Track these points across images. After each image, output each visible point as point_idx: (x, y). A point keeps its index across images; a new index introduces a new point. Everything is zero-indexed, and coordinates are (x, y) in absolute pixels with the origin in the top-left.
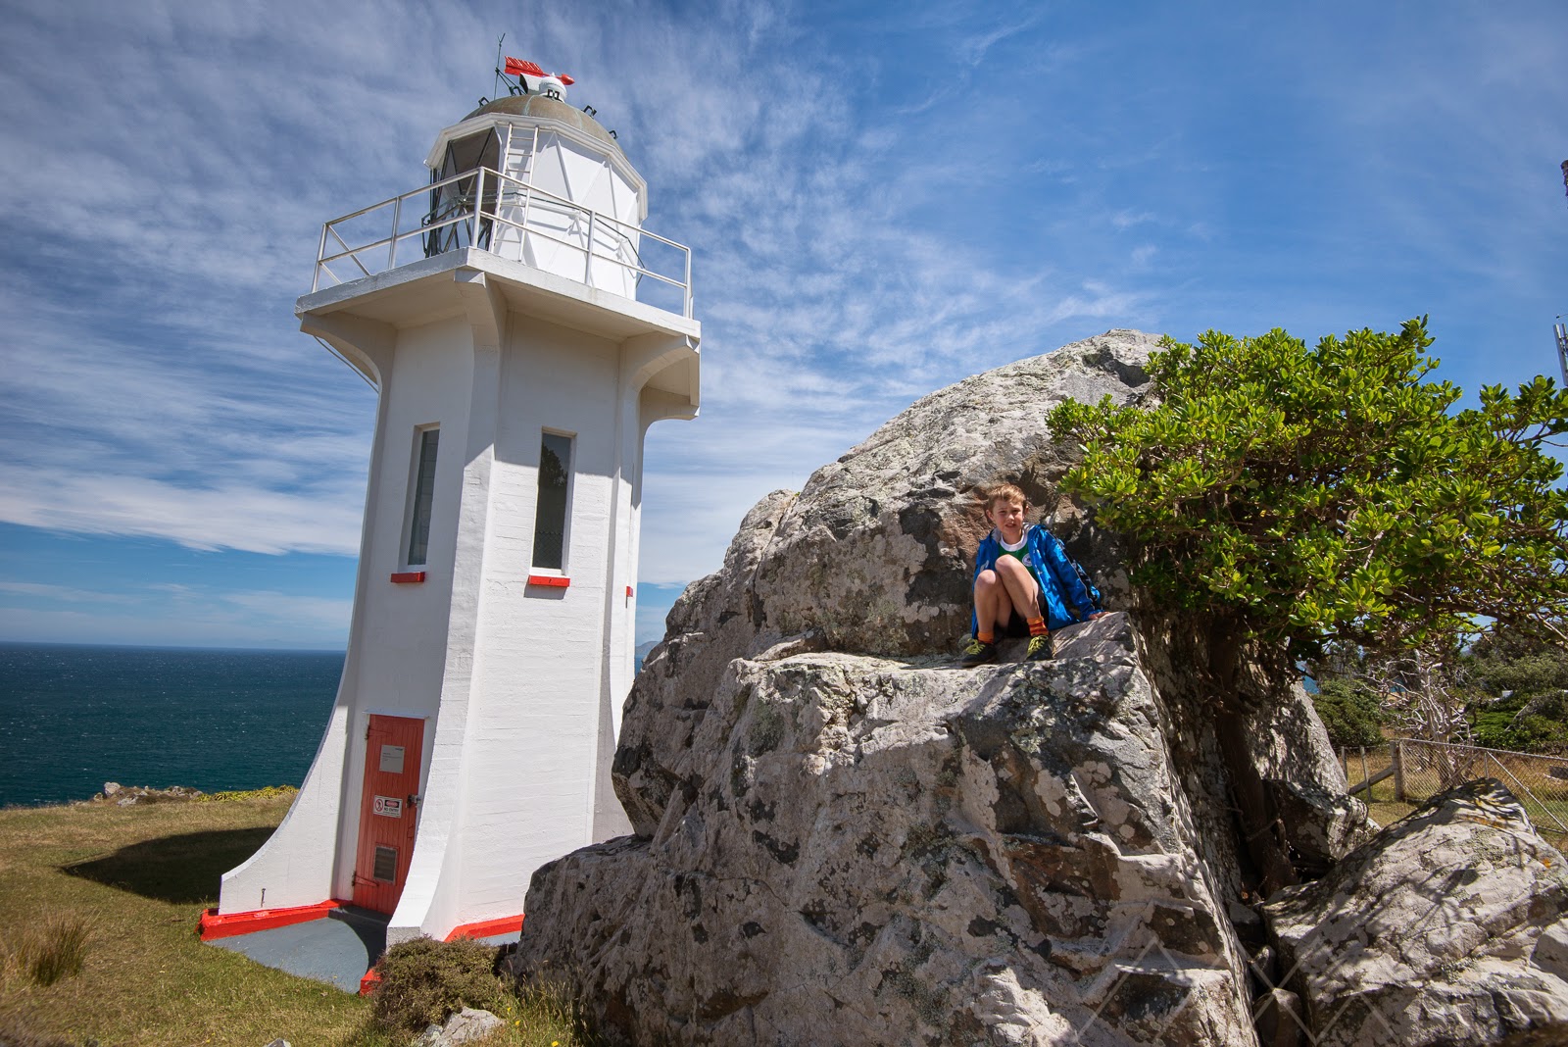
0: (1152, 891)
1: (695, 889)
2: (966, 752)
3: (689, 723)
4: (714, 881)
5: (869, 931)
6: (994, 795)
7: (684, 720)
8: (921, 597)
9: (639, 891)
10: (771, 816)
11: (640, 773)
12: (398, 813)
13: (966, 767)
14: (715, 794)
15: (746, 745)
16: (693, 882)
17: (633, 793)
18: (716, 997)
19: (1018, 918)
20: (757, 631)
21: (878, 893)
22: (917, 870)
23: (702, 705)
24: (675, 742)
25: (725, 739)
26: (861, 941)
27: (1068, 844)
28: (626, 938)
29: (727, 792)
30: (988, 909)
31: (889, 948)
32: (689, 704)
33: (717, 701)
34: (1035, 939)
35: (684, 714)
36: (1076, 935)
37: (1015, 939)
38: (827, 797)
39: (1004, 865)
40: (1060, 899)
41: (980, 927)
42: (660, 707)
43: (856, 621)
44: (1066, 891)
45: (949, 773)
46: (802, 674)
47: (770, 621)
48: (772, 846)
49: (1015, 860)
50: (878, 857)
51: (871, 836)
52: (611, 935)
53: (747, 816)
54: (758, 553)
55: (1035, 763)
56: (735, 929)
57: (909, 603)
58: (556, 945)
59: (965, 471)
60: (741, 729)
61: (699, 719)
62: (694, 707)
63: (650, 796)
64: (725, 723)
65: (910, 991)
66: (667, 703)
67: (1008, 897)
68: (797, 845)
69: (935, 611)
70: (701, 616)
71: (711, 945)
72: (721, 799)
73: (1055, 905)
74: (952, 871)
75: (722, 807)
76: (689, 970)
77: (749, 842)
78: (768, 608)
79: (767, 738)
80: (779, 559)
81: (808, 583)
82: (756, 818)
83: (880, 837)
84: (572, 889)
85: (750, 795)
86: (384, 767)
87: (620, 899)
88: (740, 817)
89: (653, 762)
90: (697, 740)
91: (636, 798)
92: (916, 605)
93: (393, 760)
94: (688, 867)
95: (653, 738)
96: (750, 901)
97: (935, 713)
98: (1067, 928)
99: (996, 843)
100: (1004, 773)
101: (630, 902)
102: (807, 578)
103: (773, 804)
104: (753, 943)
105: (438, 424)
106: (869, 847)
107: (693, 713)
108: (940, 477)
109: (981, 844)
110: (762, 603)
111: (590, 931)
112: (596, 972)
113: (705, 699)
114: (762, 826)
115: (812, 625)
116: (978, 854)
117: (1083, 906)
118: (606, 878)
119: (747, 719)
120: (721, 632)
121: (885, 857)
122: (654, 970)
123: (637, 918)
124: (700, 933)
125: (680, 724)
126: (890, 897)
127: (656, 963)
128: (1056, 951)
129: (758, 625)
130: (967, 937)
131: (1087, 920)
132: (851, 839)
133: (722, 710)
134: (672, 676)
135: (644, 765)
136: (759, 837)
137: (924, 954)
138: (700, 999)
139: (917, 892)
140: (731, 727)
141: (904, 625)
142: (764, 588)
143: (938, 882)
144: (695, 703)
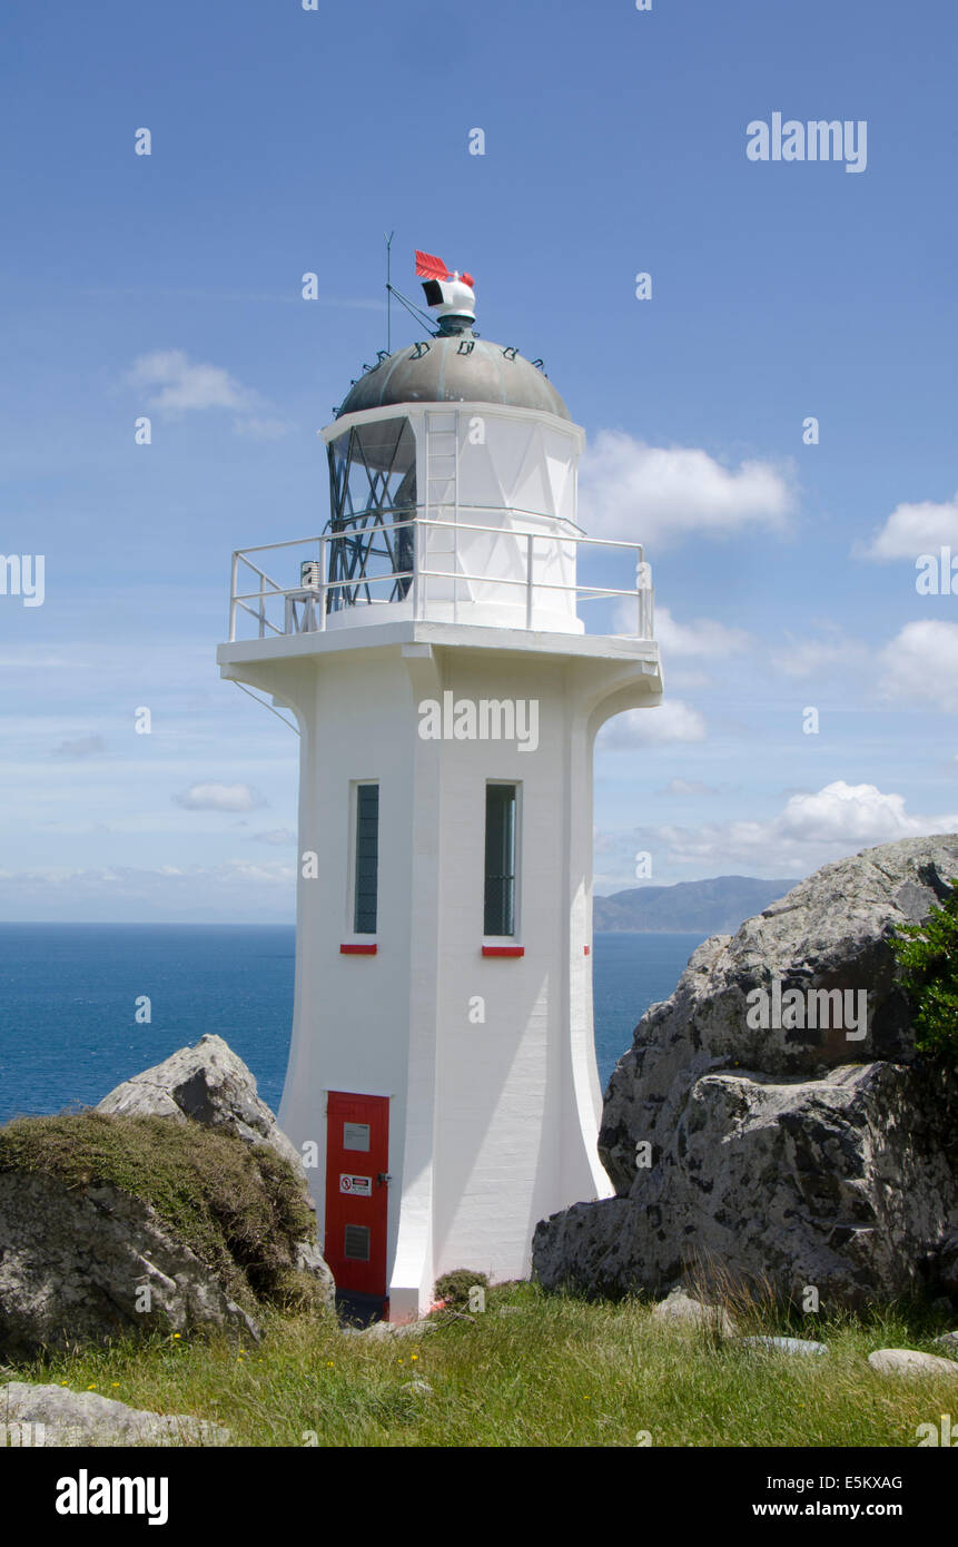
0: (851, 1195)
1: (659, 1213)
2: (786, 1133)
3: (653, 1112)
4: (669, 1206)
5: (744, 1222)
6: (794, 1153)
7: (649, 1109)
8: (793, 1039)
9: (623, 1222)
10: (699, 1167)
11: (619, 1146)
12: (367, 1191)
13: (786, 1140)
14: (670, 1157)
15: (686, 1127)
16: (657, 1208)
17: (614, 1161)
18: (671, 1268)
19: (804, 1210)
20: (696, 1051)
21: (749, 1202)
22: (765, 1190)
23: (661, 1100)
24: (644, 1124)
25: (676, 1123)
26: (741, 1227)
27: (822, 1175)
28: (615, 1250)
29: (676, 1155)
30: (792, 1205)
31: (753, 1227)
32: (652, 1098)
33: (670, 1098)
34: (810, 1218)
35: (649, 1105)
36: (827, 1215)
37: (802, 1217)
38: (727, 1156)
39: (799, 1184)
40: (820, 1200)
41: (788, 1214)
42: (631, 1099)
43: (756, 1050)
44: (823, 1197)
45: (779, 1144)
46: (717, 1086)
47: (705, 1045)
48: (700, 1183)
49: (803, 1183)
50: (750, 1185)
51: (746, 1175)
52: (604, 1252)
53: (687, 1169)
54: (697, 995)
55: (810, 1138)
56: (681, 1231)
57: (787, 1042)
58: (563, 1267)
59: (821, 959)
60: (684, 1120)
61: (660, 1109)
62: (656, 1101)
63: (627, 1163)
64: (675, 1113)
65: (760, 1245)
66: (637, 1097)
67: (801, 1200)
68: (712, 1182)
69: (801, 1048)
70: (659, 1034)
71: (668, 1241)
72: (672, 1158)
73: (818, 1203)
74: (779, 1188)
75: (672, 1164)
76: (656, 1257)
77: (688, 1183)
78: (703, 1036)
79: (698, 1122)
80: (708, 1003)
81: (727, 1022)
82: (691, 1169)
83: (750, 1175)
84: (573, 1228)
85: (688, 1156)
86: (349, 1144)
87: (610, 1228)
88: (683, 1169)
89: (628, 1139)
90: (658, 1124)
91: (616, 1164)
92: (791, 1043)
93: (357, 1138)
94: (654, 1199)
95: (628, 1122)
96: (689, 1214)
97: (776, 1112)
98: (822, 1212)
99: (796, 1175)
100: (799, 1143)
101: (618, 1229)
102: (727, 1019)
103: (700, 1161)
104: (690, 1237)
105: (377, 779)
106: (745, 1181)
107: (654, 1104)
108: (807, 961)
109: (791, 1176)
110: (699, 1033)
111: (590, 1251)
112: (597, 1274)
113: (663, 1095)
114: (694, 1173)
115: (731, 1050)
116: (790, 1181)
117: (829, 1203)
118: (599, 1215)
119: (688, 1110)
120: (673, 1049)
121: (752, 1185)
122: (635, 1263)
123: (622, 1238)
124: (662, 1236)
125: (647, 1113)
126: (754, 1204)
127: (636, 1258)
128: (816, 1222)
129: (697, 1047)
130: (783, 1219)
131: (831, 1209)
132: (738, 1177)
133: (673, 1104)
134: (640, 1077)
135: (621, 1141)
136: (693, 1179)
137: (766, 1228)
138: (662, 1271)
139: (764, 1200)
140: (679, 1116)
141: (784, 1056)
142: (700, 1022)
143: (774, 1194)
144: (657, 1097)
